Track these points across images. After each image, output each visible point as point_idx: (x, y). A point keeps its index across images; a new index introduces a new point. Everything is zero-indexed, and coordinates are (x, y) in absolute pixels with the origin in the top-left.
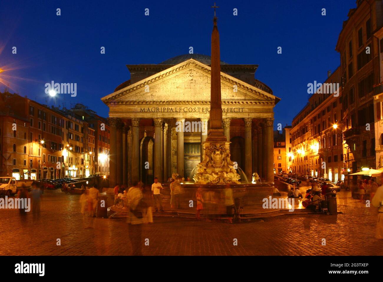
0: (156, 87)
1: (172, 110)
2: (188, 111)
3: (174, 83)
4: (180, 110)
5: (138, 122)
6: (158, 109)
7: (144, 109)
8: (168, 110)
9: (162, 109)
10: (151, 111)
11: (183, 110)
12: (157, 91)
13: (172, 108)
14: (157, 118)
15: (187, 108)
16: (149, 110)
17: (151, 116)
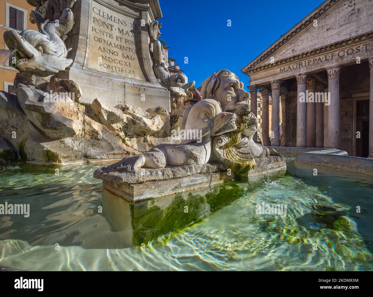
0: (299, 40)
1: (321, 60)
2: (346, 54)
3: (322, 27)
4: (332, 56)
5: (277, 84)
6: (301, 64)
7: (284, 68)
8: (314, 61)
9: (307, 61)
10: (292, 68)
11: (337, 56)
12: (299, 44)
13: (319, 58)
14: (300, 75)
15: (344, 51)
16: (290, 68)
17: (292, 74)
